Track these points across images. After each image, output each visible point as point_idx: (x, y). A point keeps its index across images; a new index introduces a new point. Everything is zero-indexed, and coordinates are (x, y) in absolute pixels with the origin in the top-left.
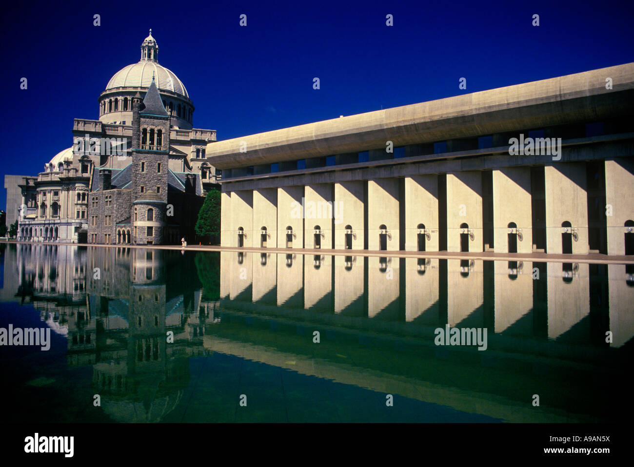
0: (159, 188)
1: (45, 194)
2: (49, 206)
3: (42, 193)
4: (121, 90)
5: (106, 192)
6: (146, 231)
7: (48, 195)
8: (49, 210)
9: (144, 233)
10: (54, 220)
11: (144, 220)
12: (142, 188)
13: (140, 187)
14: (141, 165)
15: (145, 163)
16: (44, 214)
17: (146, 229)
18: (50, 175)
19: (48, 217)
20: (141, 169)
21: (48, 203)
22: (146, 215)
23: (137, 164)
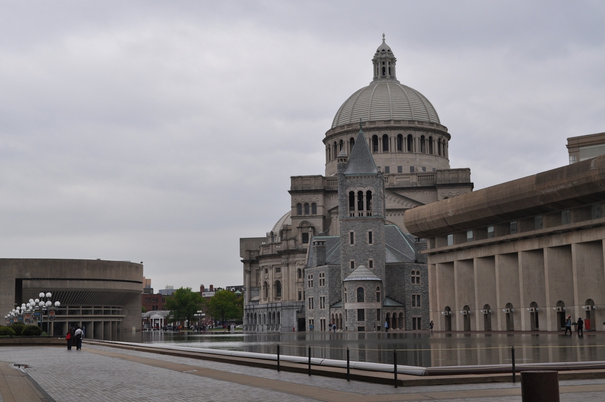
0: (371, 262)
1: (267, 271)
2: (271, 286)
3: (264, 270)
4: (346, 129)
5: (319, 269)
6: (356, 315)
7: (270, 272)
8: (272, 291)
9: (354, 316)
10: (276, 303)
11: (354, 302)
12: (352, 263)
13: (350, 263)
14: (350, 236)
15: (354, 233)
16: (267, 297)
17: (357, 312)
18: (271, 246)
19: (271, 300)
20: (350, 240)
21: (271, 283)
22: (356, 296)
23: (345, 235)
